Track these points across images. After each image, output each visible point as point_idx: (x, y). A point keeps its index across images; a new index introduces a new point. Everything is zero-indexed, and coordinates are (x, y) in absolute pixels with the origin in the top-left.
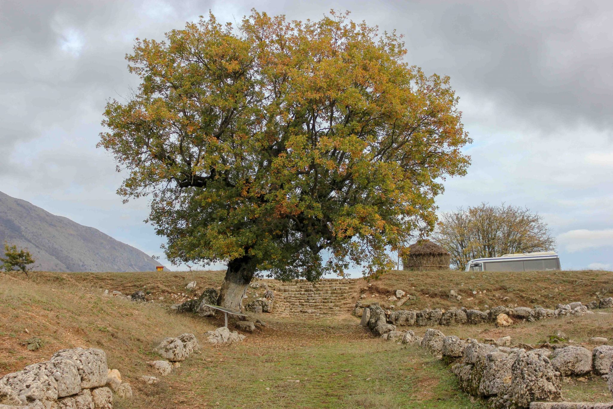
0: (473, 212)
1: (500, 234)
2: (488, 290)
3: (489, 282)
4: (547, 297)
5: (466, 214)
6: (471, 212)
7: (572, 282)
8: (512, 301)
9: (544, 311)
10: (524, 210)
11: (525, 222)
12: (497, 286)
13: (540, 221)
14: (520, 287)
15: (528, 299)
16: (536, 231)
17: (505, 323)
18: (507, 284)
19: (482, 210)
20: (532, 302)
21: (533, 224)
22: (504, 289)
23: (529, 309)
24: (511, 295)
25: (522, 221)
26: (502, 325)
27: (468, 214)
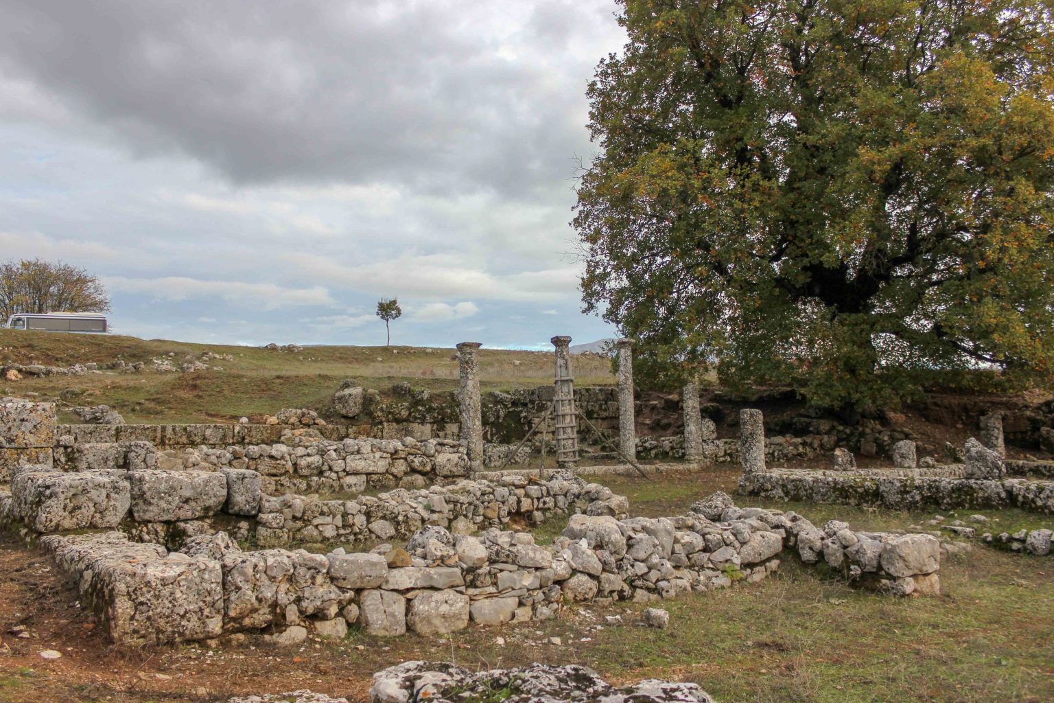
0: (26, 266)
1: (53, 289)
2: (14, 347)
3: (17, 340)
4: (72, 356)
5: (17, 266)
6: (23, 264)
7: (99, 345)
8: (37, 358)
9: (54, 369)
10: (82, 269)
11: (82, 281)
12: (25, 343)
13: (97, 282)
14: (48, 345)
15: (53, 357)
16: (92, 291)
17: (14, 378)
18: (35, 343)
19: (35, 265)
20: (57, 360)
21: (90, 284)
22: (31, 347)
23: (42, 367)
24: (37, 352)
25: (78, 280)
26: (11, 380)
27: (20, 267)
